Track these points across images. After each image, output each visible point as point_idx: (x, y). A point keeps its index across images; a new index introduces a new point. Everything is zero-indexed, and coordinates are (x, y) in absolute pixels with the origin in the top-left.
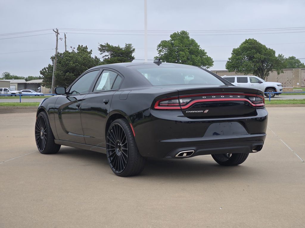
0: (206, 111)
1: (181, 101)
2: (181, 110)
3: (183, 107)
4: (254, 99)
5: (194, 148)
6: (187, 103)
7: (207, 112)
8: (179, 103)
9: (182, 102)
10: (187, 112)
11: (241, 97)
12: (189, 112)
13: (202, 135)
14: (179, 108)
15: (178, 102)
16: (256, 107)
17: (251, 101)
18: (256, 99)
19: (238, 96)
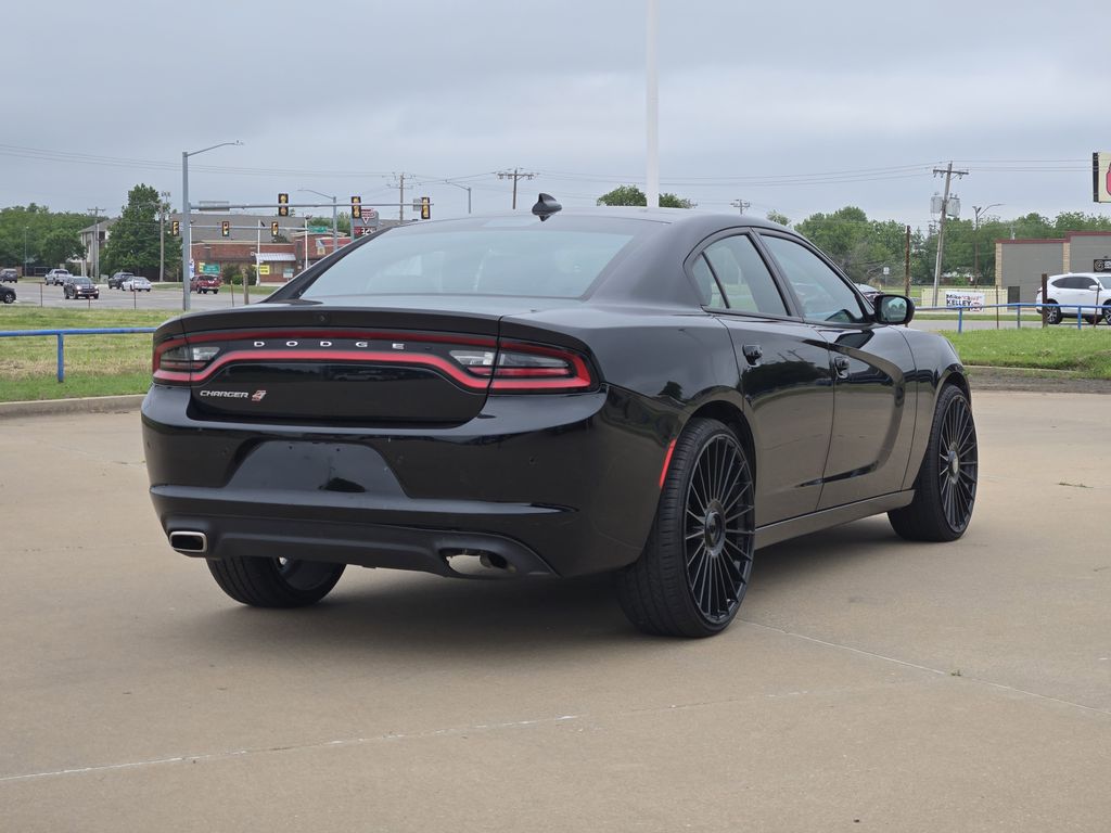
0: (260, 395)
1: (197, 354)
2: (190, 384)
3: (195, 377)
4: (488, 359)
5: (202, 525)
6: (208, 362)
7: (260, 397)
8: (191, 360)
9: (198, 358)
10: (201, 393)
11: (406, 350)
12: (209, 393)
13: (222, 481)
15: (187, 359)
16: (489, 393)
17: (466, 369)
18: (496, 359)
19: (394, 345)
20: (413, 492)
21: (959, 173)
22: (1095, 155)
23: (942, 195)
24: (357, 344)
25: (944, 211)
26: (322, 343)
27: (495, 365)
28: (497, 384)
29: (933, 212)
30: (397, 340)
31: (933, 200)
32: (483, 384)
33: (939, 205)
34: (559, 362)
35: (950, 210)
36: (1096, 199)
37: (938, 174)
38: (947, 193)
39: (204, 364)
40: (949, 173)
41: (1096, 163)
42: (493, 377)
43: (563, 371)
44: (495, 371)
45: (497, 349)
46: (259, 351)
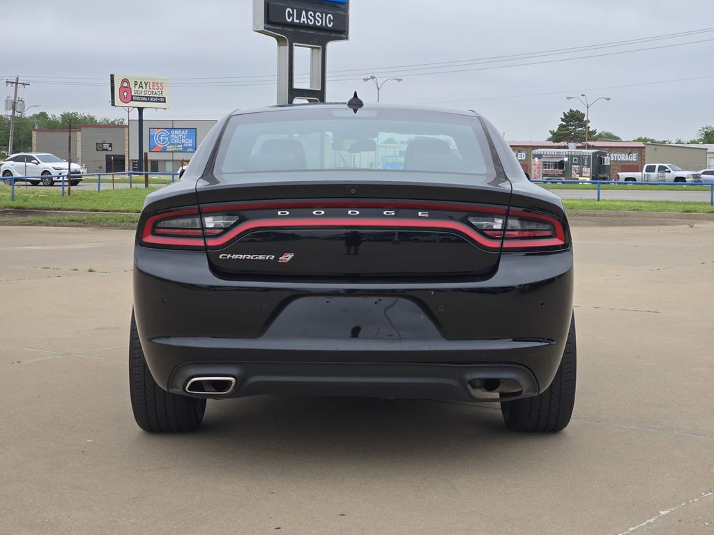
0: (288, 257)
1: (210, 222)
2: (205, 249)
3: (211, 242)
4: (498, 224)
5: (234, 371)
6: (226, 230)
7: (288, 259)
8: (203, 228)
9: (212, 225)
10: (220, 257)
11: (431, 217)
12: (229, 256)
13: (258, 333)
14: (200, 243)
15: (199, 227)
16: (502, 251)
17: (481, 232)
18: (505, 224)
19: (420, 213)
20: (448, 336)
21: (24, 84)
22: (112, 76)
23: (12, 98)
24: (385, 213)
25: (14, 109)
26: (350, 212)
27: (504, 229)
28: (507, 244)
29: (6, 109)
30: (423, 209)
31: (7, 101)
32: (496, 244)
33: (10, 105)
34: (548, 227)
35: (18, 109)
36: (113, 104)
37: (9, 84)
38: (15, 97)
39: (221, 230)
40: (17, 83)
41: (112, 81)
42: (503, 238)
43: (548, 233)
44: (503, 234)
45: (507, 215)
46: (283, 219)
